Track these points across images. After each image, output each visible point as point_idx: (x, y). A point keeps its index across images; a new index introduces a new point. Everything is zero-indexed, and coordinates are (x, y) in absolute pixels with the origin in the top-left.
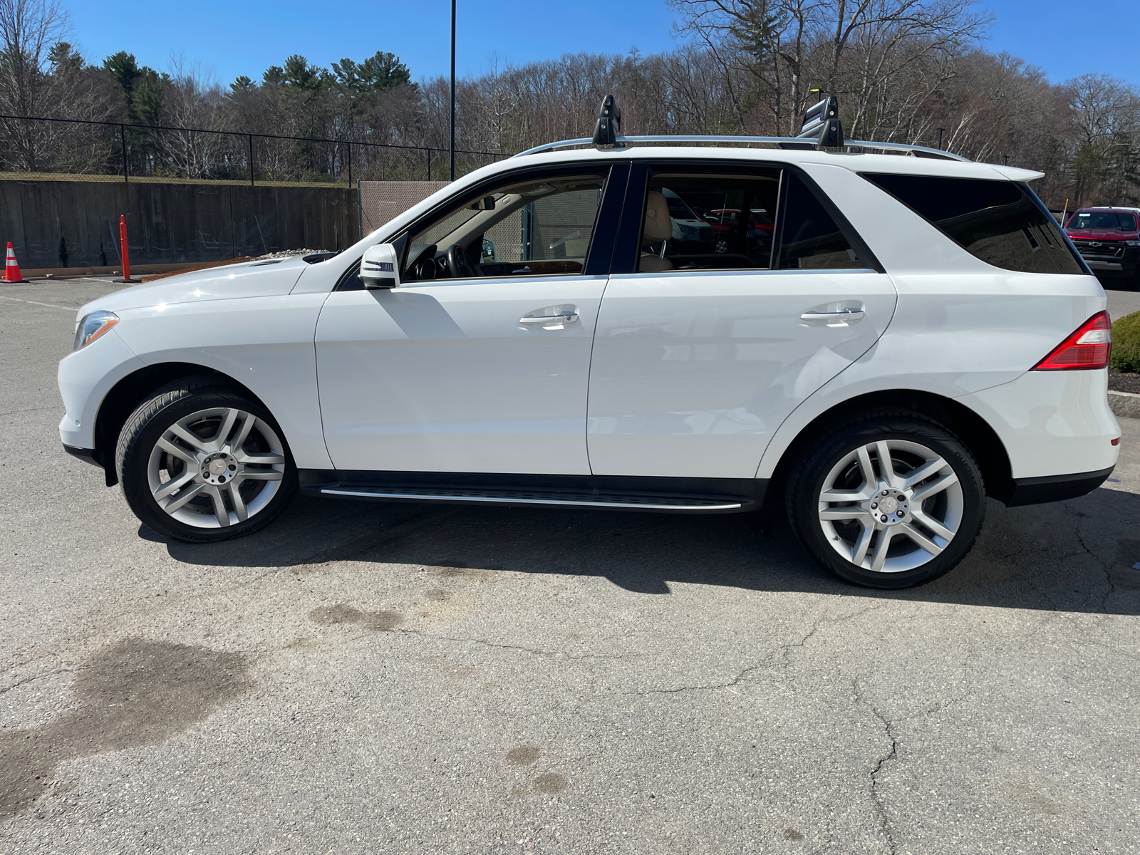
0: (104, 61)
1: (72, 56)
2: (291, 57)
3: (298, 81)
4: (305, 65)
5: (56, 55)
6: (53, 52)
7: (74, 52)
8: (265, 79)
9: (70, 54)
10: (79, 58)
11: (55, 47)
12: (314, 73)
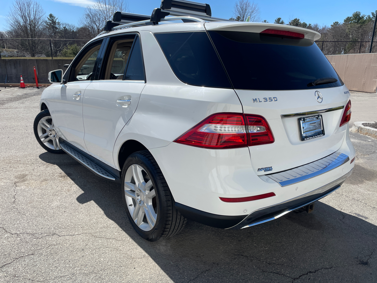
0: (290, 22)
1: (281, 22)
2: (355, 13)
3: (356, 21)
4: (360, 15)
5: (276, 22)
6: (276, 21)
7: (282, 20)
8: (344, 21)
9: (281, 21)
10: (283, 22)
11: (276, 19)
12: (363, 17)
